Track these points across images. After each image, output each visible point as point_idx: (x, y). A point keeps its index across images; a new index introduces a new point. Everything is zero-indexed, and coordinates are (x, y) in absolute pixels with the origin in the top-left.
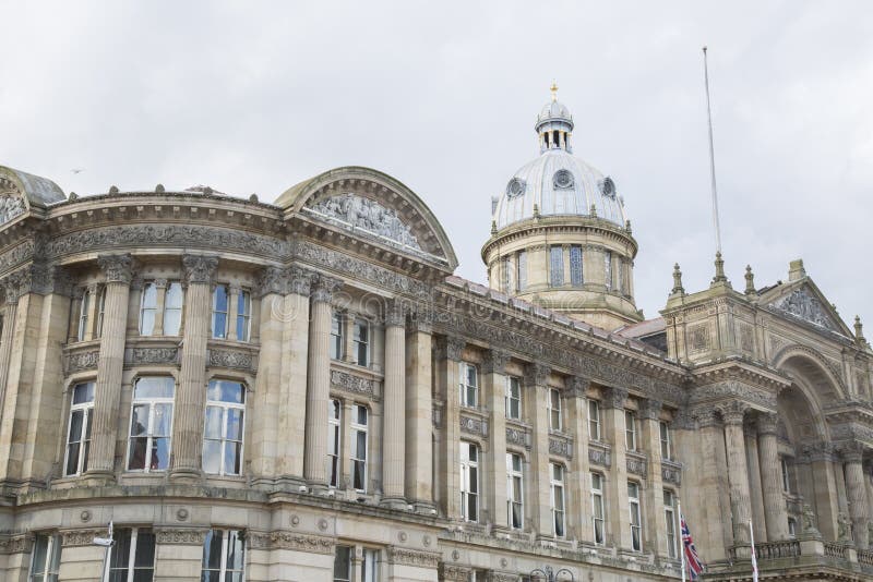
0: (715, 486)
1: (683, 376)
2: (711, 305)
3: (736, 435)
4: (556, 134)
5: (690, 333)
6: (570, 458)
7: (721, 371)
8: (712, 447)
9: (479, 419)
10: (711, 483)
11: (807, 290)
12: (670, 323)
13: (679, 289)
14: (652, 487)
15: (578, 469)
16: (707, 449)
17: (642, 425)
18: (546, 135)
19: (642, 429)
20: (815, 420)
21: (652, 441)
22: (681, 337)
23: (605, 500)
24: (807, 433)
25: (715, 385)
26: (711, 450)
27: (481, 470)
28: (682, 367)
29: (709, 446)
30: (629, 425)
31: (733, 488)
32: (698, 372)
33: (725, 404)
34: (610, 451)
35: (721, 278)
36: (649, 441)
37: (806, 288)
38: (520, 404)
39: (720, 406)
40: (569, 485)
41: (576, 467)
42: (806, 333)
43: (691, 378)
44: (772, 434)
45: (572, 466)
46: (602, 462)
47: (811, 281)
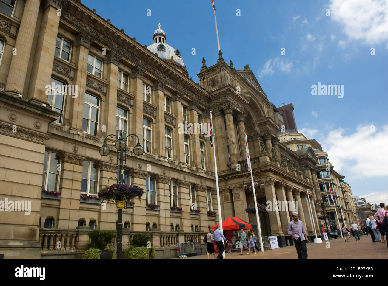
0: (221, 139)
1: (207, 96)
2: (218, 68)
3: (230, 118)
4: (160, 38)
5: (209, 81)
6: (155, 117)
7: (223, 92)
8: (220, 124)
9: (101, 84)
10: (220, 139)
11: (251, 75)
12: (201, 79)
13: (204, 66)
14: (195, 138)
15: (159, 122)
16: (217, 125)
17: (190, 112)
18: (156, 39)
19: (191, 114)
20: (254, 125)
21: (195, 119)
22: (206, 83)
23: (173, 140)
24: (251, 130)
25: (220, 99)
26: (219, 125)
27: (101, 111)
28: (207, 92)
29: (218, 124)
30: (184, 112)
31: (229, 139)
32: (213, 94)
33: (225, 105)
34: (176, 119)
35: (221, 59)
36: (193, 119)
37: (250, 74)
38: (128, 87)
39: (222, 107)
40: (154, 129)
41: (158, 121)
42: (251, 89)
43: (211, 97)
44: (243, 121)
45: (156, 121)
46: (171, 123)
47: (252, 72)
